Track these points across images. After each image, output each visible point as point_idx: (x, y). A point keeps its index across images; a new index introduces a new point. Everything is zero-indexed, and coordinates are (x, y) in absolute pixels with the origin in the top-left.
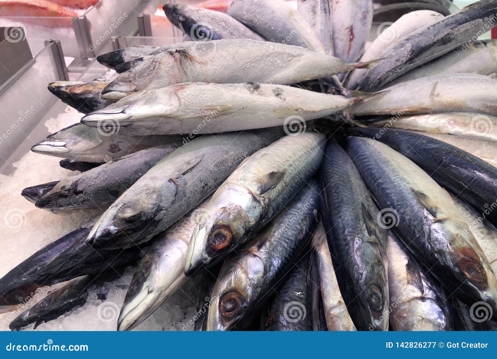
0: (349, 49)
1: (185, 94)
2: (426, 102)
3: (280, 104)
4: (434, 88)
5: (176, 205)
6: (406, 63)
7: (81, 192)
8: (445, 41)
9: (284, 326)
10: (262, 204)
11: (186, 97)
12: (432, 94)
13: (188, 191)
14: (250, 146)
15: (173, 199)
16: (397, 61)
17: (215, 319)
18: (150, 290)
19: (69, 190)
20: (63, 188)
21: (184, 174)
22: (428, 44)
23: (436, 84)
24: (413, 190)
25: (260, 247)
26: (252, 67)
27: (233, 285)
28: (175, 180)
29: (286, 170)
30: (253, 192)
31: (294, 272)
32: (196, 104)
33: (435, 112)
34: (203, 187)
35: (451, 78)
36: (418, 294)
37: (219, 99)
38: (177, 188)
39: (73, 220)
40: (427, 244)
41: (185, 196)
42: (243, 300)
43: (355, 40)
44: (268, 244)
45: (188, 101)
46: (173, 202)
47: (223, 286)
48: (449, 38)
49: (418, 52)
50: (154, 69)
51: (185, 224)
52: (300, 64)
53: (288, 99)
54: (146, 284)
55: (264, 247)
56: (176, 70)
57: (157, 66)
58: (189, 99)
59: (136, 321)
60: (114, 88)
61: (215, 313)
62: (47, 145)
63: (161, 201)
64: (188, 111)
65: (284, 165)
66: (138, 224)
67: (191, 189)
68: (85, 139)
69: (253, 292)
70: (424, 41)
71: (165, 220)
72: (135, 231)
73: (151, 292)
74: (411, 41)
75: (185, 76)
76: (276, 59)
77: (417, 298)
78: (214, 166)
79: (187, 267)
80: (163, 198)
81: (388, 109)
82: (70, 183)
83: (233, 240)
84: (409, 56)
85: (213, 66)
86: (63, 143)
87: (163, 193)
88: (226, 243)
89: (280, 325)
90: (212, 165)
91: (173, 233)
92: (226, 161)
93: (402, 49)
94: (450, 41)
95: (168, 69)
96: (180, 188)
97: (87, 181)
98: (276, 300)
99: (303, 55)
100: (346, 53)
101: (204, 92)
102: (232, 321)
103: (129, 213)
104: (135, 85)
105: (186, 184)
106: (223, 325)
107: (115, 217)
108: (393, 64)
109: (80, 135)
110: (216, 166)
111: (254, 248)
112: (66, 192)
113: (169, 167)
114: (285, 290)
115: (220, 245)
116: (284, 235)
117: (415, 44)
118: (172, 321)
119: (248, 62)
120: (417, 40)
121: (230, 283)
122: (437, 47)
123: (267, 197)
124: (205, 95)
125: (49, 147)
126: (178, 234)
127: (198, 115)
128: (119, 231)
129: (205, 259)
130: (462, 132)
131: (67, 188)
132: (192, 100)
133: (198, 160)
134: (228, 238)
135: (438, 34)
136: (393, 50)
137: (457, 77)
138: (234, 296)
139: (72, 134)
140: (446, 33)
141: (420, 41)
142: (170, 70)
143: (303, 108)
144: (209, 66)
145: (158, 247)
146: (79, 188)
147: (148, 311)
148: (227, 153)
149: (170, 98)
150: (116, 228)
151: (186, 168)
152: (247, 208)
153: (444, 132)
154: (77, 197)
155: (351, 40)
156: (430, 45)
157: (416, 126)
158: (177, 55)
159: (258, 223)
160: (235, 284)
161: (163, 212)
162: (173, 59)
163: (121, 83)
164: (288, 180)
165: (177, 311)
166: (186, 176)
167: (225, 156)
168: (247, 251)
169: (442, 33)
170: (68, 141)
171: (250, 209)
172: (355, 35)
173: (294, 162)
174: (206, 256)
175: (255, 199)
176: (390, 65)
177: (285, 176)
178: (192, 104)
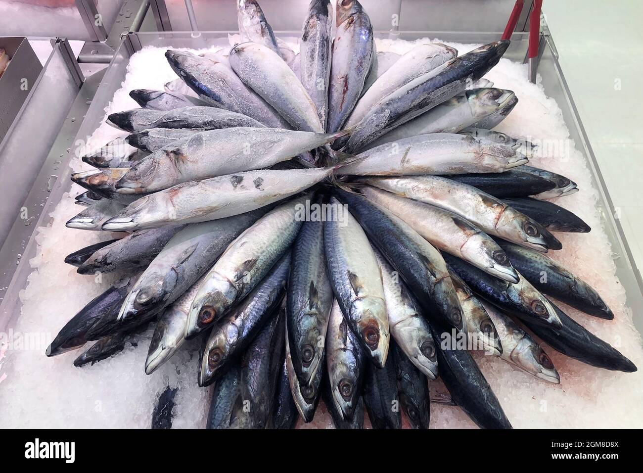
0: (342, 103)
1: (178, 200)
2: (398, 168)
3: (260, 194)
4: (406, 154)
5: (178, 288)
6: (385, 127)
7: (111, 263)
8: (420, 106)
9: (251, 369)
10: (237, 288)
11: (179, 203)
12: (403, 161)
13: (186, 276)
14: (238, 227)
15: (174, 284)
16: (377, 126)
17: (205, 367)
18: (164, 347)
19: (101, 262)
20: (96, 260)
21: (182, 263)
22: (406, 109)
23: (408, 150)
24: (349, 272)
25: (237, 317)
26: (238, 158)
27: (217, 344)
28: (175, 269)
29: (259, 257)
30: (231, 280)
31: (264, 329)
32: (187, 208)
33: (405, 176)
34: (198, 269)
35: (424, 142)
36: (343, 346)
37: (206, 201)
38: (177, 275)
39: (107, 280)
40: (348, 315)
41: (184, 280)
42: (224, 354)
43: (348, 92)
44: (242, 314)
45: (181, 207)
46: (175, 286)
47: (211, 345)
48: (426, 102)
49: (395, 117)
50: (154, 168)
51: (186, 298)
52: (281, 149)
53: (267, 189)
54: (161, 343)
55: (239, 317)
56: (173, 170)
57: (157, 167)
58: (182, 204)
59: (156, 367)
60: (125, 185)
61: (206, 362)
62: (78, 222)
63: (166, 287)
64: (181, 215)
65: (258, 253)
66: (151, 305)
67: (188, 274)
68: (107, 215)
69: (230, 349)
70: (401, 107)
71: (171, 298)
72: (149, 310)
73: (165, 349)
74: (390, 107)
75: (180, 174)
76: (259, 148)
77: (341, 349)
78: (206, 252)
79: (186, 335)
80: (168, 285)
81: (365, 173)
82: (101, 257)
83: (216, 316)
84: (387, 122)
85: (203, 163)
86: (90, 220)
87: (167, 280)
88: (211, 319)
89: (249, 368)
90: (205, 252)
91: (178, 306)
92: (217, 245)
93: (381, 115)
94: (427, 104)
95: (166, 169)
96: (179, 275)
97: (113, 255)
98: (249, 350)
99: (283, 139)
100: (340, 106)
101: (193, 197)
102: (216, 368)
103: (144, 299)
104: (140, 183)
105: (184, 271)
106: (210, 370)
107: (135, 301)
108: (373, 129)
109: (103, 212)
110: (208, 251)
111: (233, 318)
112: (99, 264)
113: (172, 255)
114: (255, 343)
115: (207, 320)
116: (255, 307)
117: (393, 110)
118: (182, 361)
119: (233, 156)
120: (395, 105)
121: (216, 342)
122: (414, 112)
123: (241, 283)
124: (194, 199)
125: (80, 224)
126: (181, 307)
127: (190, 216)
128: (138, 312)
129: (197, 330)
130: (421, 198)
131: (99, 261)
132: (184, 205)
133: (194, 248)
134: (213, 314)
135: (415, 99)
136: (374, 115)
137: (429, 141)
138: (218, 352)
139: (96, 211)
140: (422, 99)
141: (398, 107)
142: (167, 170)
143: (280, 193)
144: (200, 164)
145: (168, 316)
146: (109, 261)
147: (164, 360)
148: (217, 238)
149: (167, 205)
150: (136, 310)
151: (184, 257)
152: (225, 293)
153: (408, 197)
154: (108, 267)
155: (345, 92)
156: (407, 111)
157: (388, 188)
158: (172, 155)
159: (234, 302)
160: (219, 344)
161: (168, 295)
162: (169, 159)
163: (129, 181)
164: (260, 266)
165: (186, 354)
166: (183, 264)
167: (216, 242)
168: (228, 319)
169: (419, 98)
170: (94, 218)
171: (228, 293)
172: (349, 86)
173: (267, 247)
174: (198, 327)
175: (231, 285)
176: (371, 129)
177: (257, 263)
178: (185, 208)
